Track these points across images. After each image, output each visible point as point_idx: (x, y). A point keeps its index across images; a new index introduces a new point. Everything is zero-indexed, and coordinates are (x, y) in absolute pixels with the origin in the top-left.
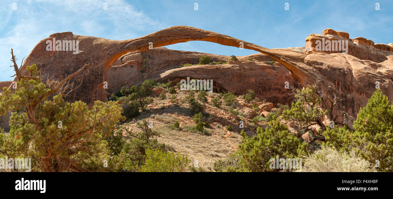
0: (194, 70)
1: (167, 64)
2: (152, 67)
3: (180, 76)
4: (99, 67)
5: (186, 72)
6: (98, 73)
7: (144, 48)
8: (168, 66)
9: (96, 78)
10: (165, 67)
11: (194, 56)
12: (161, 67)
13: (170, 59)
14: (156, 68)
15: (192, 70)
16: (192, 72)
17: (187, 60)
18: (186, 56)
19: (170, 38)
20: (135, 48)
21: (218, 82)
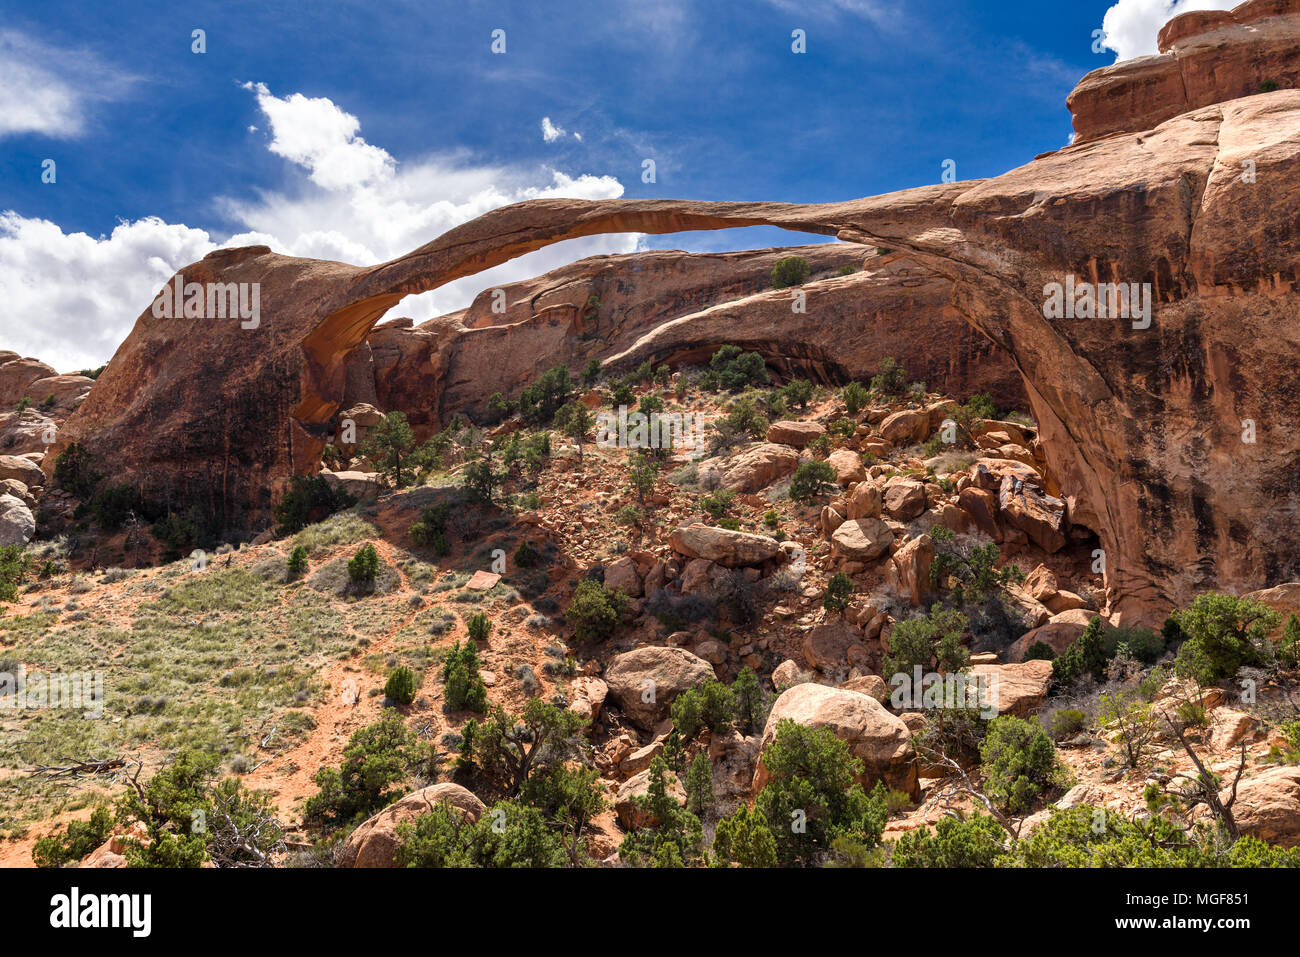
0: (736, 313)
1: (671, 304)
2: (622, 317)
3: (688, 339)
4: (285, 353)
5: (709, 322)
6: (284, 372)
8: (673, 308)
9: (282, 387)
10: (665, 312)
11: (764, 264)
12: (651, 314)
13: (684, 285)
14: (635, 322)
15: (727, 316)
16: (730, 322)
17: (739, 282)
18: (739, 267)
19: (477, 248)
20: (382, 290)
21: (814, 342)
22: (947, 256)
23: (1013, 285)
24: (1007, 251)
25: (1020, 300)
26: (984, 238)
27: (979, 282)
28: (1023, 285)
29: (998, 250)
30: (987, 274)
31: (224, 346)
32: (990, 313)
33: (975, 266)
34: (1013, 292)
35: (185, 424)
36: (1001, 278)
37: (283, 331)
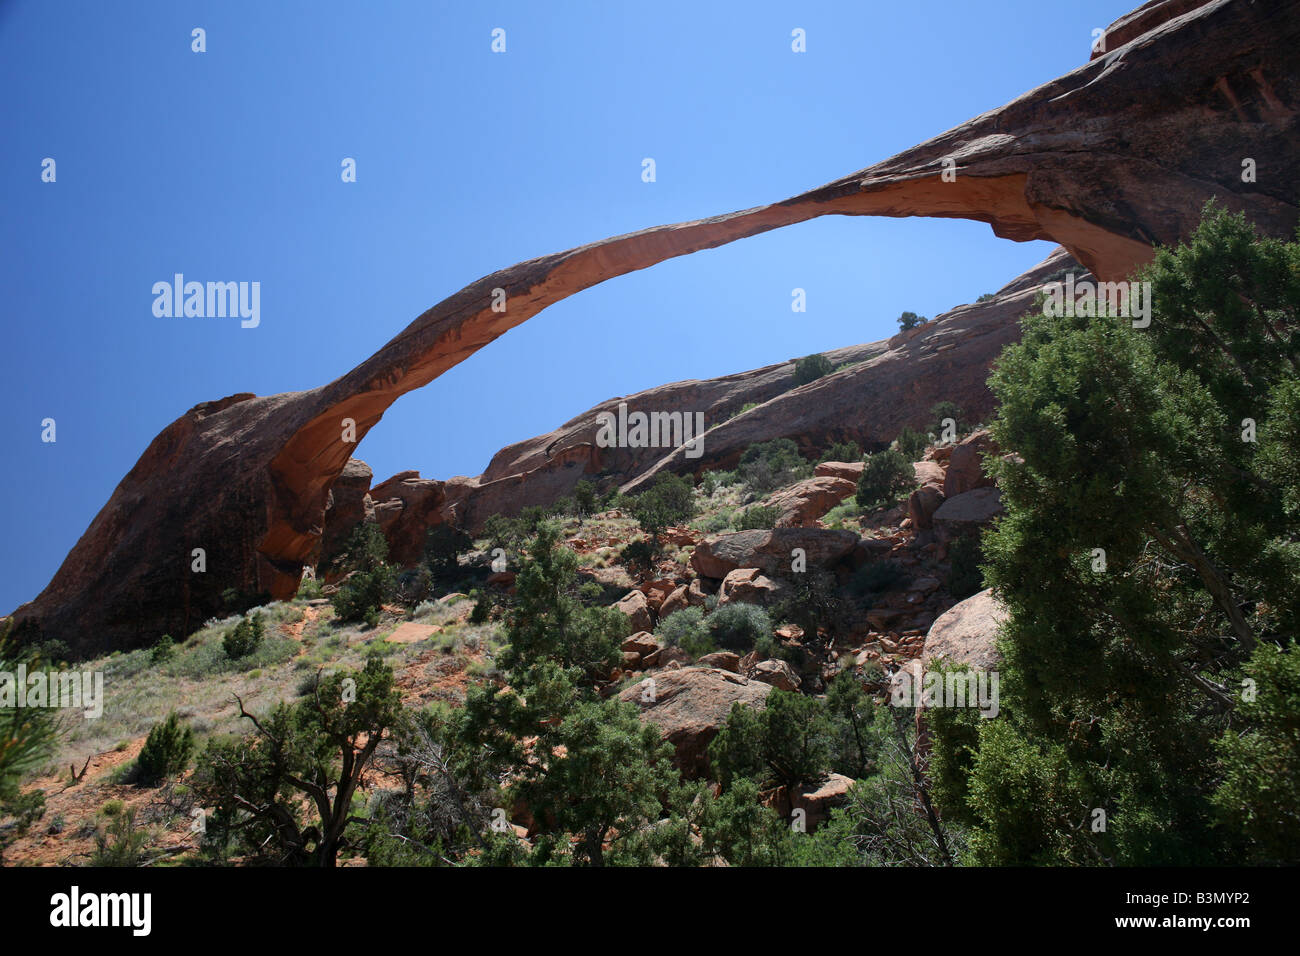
4: (250, 479)
6: (249, 500)
7: (381, 383)
9: (246, 517)
11: (782, 374)
18: (758, 381)
20: (352, 391)
21: (849, 425)
22: (1008, 154)
23: (1111, 151)
24: (1090, 121)
25: (1128, 161)
26: (1053, 122)
27: (1061, 164)
28: (1125, 145)
29: (1074, 127)
30: (1069, 152)
31: (190, 486)
32: (1088, 191)
33: (1050, 150)
34: (1113, 157)
35: (142, 577)
36: (1093, 150)
37: (250, 457)
